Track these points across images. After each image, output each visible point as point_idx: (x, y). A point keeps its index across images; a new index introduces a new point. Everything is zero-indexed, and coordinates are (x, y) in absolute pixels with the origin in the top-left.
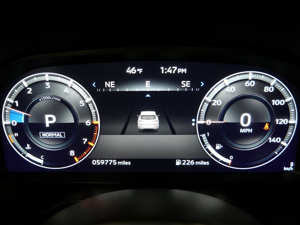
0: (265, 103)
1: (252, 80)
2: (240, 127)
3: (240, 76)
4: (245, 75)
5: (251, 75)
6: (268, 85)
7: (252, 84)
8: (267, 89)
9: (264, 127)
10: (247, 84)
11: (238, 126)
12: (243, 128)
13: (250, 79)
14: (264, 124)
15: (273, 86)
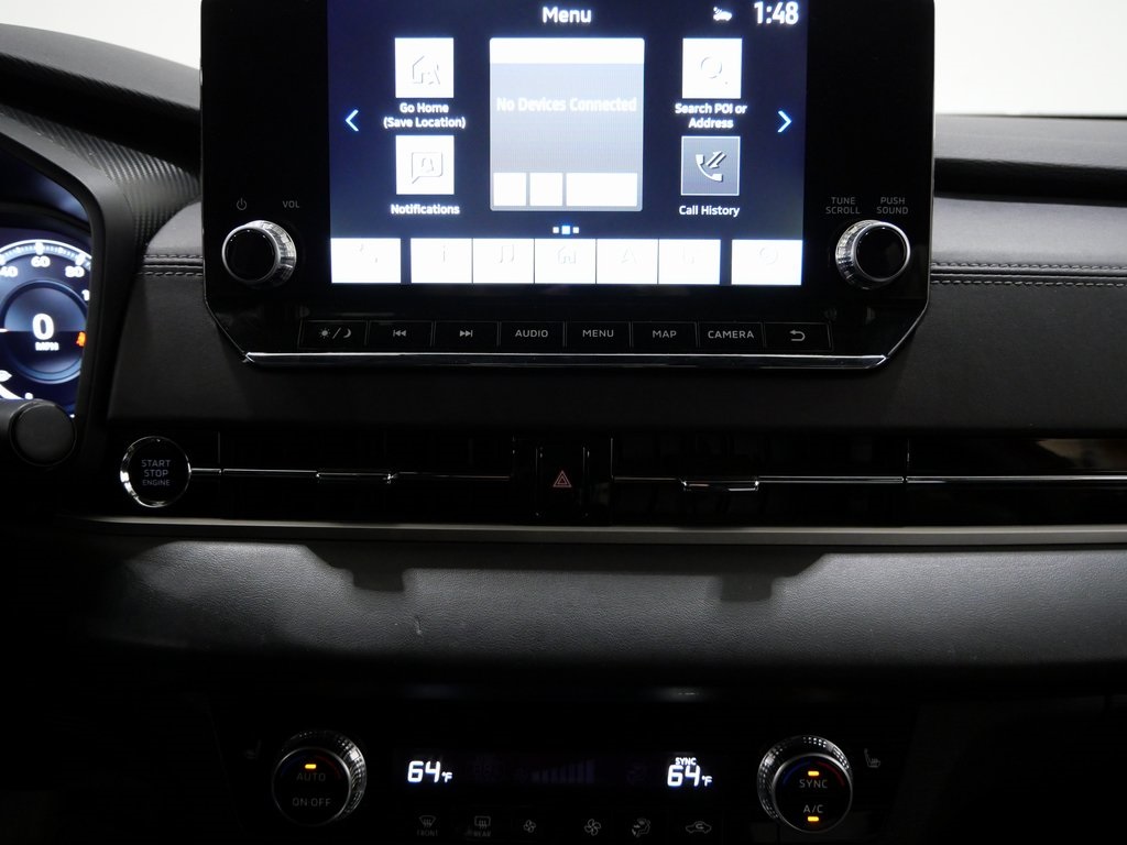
0: (71, 295)
1: (44, 254)
2: (32, 339)
3: (22, 249)
4: (31, 247)
5: (39, 245)
6: (72, 263)
7: (45, 262)
8: (70, 272)
9: (77, 339)
10: (36, 262)
11: (29, 339)
12: (41, 341)
13: (40, 253)
14: (76, 335)
15: (82, 266)
